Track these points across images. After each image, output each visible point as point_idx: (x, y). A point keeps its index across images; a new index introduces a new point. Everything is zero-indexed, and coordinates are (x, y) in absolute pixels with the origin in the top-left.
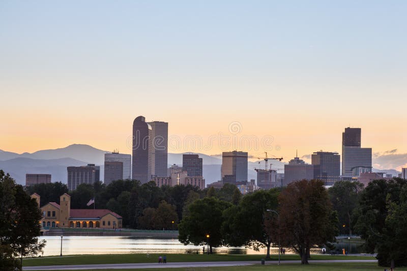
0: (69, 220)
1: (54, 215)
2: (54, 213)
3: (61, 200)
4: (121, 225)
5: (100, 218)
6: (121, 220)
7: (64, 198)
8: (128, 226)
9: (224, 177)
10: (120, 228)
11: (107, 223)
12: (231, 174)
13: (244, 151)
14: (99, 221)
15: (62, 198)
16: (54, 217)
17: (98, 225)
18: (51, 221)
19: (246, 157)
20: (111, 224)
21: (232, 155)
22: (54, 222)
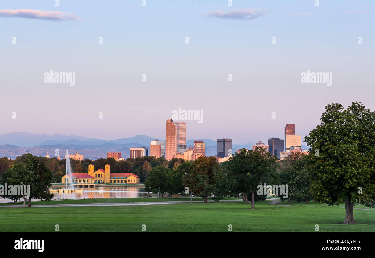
0: (110, 179)
1: (102, 176)
2: (102, 175)
3: (105, 168)
4: (139, 182)
5: (127, 178)
6: (139, 179)
7: (107, 167)
8: (142, 182)
9: (218, 153)
10: (138, 183)
11: (130, 180)
12: (223, 151)
13: (229, 138)
14: (126, 179)
15: (106, 166)
16: (102, 177)
17: (126, 181)
18: (100, 179)
19: (230, 141)
20: (133, 181)
21: (223, 140)
22: (101, 180)
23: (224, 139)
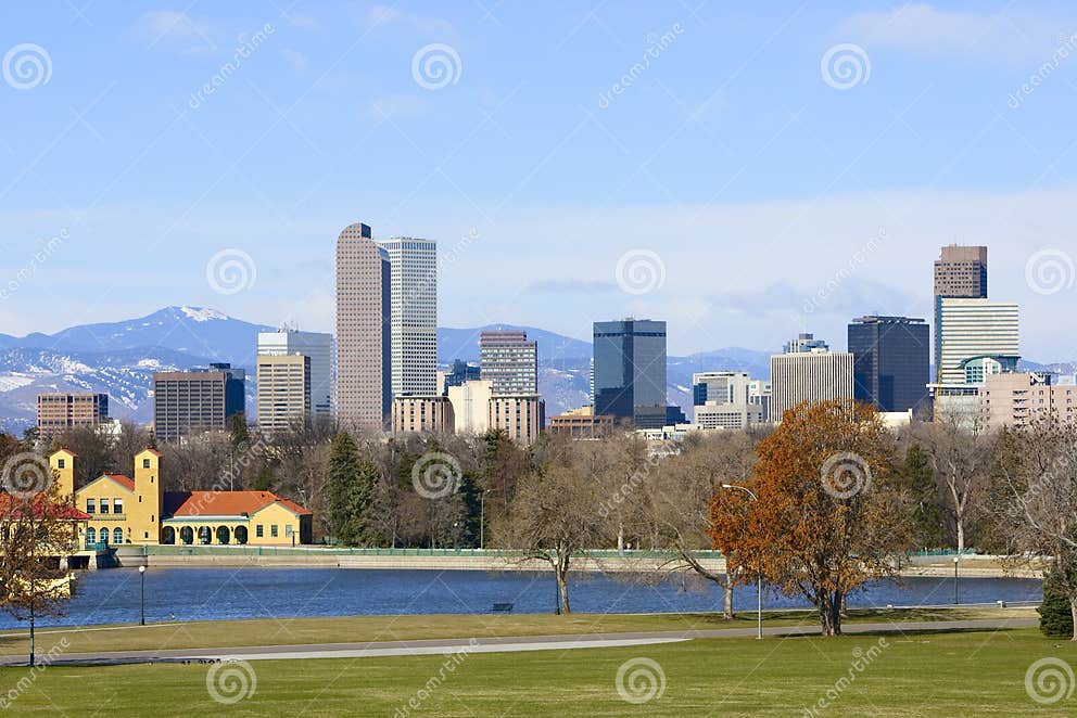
1: (118, 509)
2: (118, 502)
5: (248, 514)
7: (145, 460)
11: (267, 531)
12: (621, 385)
14: (246, 524)
15: (139, 460)
16: (118, 516)
17: (242, 534)
18: (111, 526)
19: (657, 332)
20: (281, 531)
21: (620, 330)
22: (118, 530)
23: (629, 325)
